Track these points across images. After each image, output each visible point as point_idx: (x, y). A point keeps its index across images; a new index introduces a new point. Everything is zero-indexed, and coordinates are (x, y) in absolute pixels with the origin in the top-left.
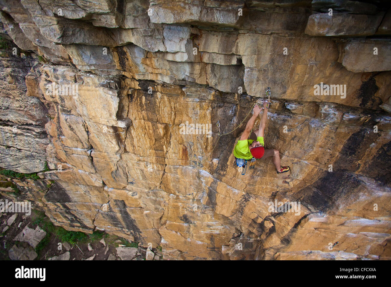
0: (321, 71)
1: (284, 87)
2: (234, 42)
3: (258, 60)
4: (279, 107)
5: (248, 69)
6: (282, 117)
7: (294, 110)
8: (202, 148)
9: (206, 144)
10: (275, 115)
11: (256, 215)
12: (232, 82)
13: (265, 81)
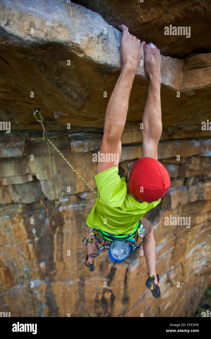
0: (92, 169)
1: (73, 186)
2: (26, 165)
3: (48, 173)
4: (76, 199)
5: (43, 182)
6: (81, 205)
7: (86, 198)
8: (25, 259)
9: (28, 254)
10: (76, 205)
11: (95, 294)
12: (34, 193)
13: (59, 186)
